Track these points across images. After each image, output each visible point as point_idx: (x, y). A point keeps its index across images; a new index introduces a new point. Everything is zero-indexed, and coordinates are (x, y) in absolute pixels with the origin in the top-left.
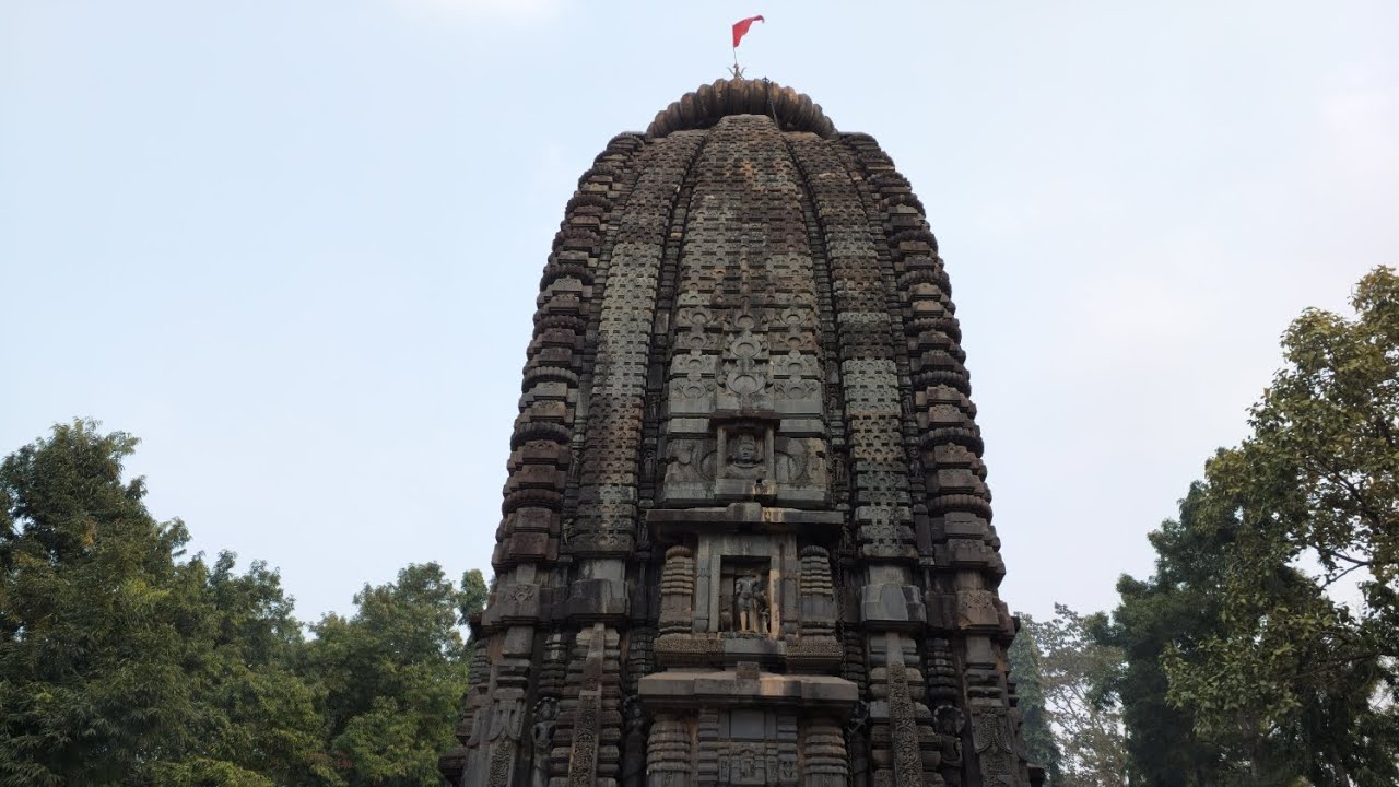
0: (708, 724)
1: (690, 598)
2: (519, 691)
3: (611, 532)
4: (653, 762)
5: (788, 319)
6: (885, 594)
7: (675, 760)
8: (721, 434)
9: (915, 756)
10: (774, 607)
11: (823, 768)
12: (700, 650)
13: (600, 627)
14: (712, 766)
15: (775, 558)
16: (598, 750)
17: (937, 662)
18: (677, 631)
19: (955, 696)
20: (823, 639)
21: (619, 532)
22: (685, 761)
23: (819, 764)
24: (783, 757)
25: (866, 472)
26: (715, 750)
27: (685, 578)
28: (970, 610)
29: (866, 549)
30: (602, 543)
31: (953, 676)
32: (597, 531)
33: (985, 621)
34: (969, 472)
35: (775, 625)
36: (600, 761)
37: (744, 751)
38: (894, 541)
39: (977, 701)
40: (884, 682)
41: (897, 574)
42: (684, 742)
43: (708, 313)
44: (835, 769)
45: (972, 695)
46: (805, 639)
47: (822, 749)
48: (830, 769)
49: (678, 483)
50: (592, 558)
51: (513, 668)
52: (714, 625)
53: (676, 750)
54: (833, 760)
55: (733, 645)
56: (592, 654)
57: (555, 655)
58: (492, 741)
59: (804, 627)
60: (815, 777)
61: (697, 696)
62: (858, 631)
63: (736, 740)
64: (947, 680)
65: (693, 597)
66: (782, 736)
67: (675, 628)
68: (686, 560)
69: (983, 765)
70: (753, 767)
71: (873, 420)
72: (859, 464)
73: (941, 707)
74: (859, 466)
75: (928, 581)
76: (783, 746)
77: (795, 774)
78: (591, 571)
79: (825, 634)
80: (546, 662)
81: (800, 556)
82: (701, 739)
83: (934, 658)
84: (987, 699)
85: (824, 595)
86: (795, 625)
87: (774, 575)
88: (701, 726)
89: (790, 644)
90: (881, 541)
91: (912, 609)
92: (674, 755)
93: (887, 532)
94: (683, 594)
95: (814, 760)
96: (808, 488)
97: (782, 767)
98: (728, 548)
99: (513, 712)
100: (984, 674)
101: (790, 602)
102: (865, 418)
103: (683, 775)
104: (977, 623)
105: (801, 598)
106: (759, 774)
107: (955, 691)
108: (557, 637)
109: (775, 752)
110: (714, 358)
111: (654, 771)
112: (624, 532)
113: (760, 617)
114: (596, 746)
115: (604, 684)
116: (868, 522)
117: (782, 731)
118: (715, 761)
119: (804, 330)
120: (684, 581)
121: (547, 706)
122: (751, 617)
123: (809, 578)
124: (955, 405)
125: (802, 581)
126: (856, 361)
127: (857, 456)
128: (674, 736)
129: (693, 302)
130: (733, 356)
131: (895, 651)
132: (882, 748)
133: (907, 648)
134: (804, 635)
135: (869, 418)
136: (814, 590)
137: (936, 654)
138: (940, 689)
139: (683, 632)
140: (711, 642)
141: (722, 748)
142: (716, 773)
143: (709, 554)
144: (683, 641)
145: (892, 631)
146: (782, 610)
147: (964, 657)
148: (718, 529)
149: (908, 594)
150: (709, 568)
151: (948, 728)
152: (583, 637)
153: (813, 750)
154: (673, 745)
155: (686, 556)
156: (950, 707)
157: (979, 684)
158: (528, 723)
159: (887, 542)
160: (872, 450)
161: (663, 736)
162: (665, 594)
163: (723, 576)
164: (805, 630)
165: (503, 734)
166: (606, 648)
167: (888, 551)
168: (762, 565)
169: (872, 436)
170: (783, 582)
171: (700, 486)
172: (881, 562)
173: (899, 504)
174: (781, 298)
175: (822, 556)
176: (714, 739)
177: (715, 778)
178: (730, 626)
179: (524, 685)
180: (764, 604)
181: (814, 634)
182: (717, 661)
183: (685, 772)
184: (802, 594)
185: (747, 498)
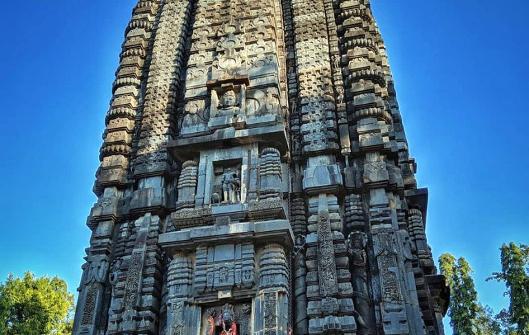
0: (201, 255)
1: (194, 188)
2: (103, 256)
3: (155, 161)
4: (170, 281)
5: (257, 23)
6: (318, 172)
7: (182, 278)
8: (214, 93)
9: (331, 260)
10: (243, 186)
11: (269, 272)
12: (198, 215)
13: (148, 215)
14: (204, 278)
15: (245, 159)
16: (142, 280)
17: (352, 208)
18: (185, 207)
19: (363, 226)
20: (272, 199)
21: (159, 161)
22: (188, 278)
23: (267, 270)
24: (244, 268)
25: (307, 104)
26: (206, 269)
27: (192, 178)
28: (371, 174)
29: (306, 148)
30: (150, 168)
31: (362, 215)
32: (146, 162)
33: (381, 179)
34: (373, 95)
35: (244, 195)
36: (143, 286)
37: (222, 268)
38: (323, 140)
39: (375, 227)
40: (316, 222)
41: (325, 160)
42: (188, 268)
43: (210, 29)
44: (276, 272)
45: (373, 223)
46: (261, 201)
47: (270, 261)
48: (273, 271)
49: (188, 126)
50: (144, 178)
51: (99, 244)
52: (207, 200)
53: (183, 272)
54: (276, 267)
55: (218, 210)
56: (142, 230)
57: (124, 234)
58: (87, 284)
59: (261, 194)
60: (264, 277)
61: (192, 240)
62: (300, 197)
63: (217, 262)
64: (357, 217)
65: (196, 187)
66: (244, 256)
67: (184, 206)
68: (193, 168)
69: (379, 264)
70: (227, 277)
71: (312, 73)
72: (303, 100)
73: (352, 233)
74: (303, 101)
75: (347, 162)
76: (244, 262)
77: (252, 277)
78: (144, 184)
79: (273, 197)
80: (120, 239)
81: (260, 155)
82: (198, 264)
83: (350, 206)
84: (382, 225)
85: (274, 174)
86: (255, 194)
87: (244, 167)
88: (197, 257)
89: (252, 205)
90: (315, 142)
91: (333, 177)
92: (181, 275)
93: (319, 136)
94: (190, 187)
95: (265, 268)
96: (266, 116)
97: (244, 274)
98: (217, 156)
99: (99, 267)
100: (380, 210)
101: (253, 182)
102: (307, 73)
103: (186, 285)
104: (375, 181)
105: (259, 178)
106: (231, 279)
107: (363, 223)
108: (126, 225)
109: (240, 266)
110: (211, 53)
111: (170, 286)
112: (163, 160)
113: (236, 194)
114: (140, 278)
115: (148, 245)
116: (308, 132)
117: (244, 254)
118: (205, 275)
119: (267, 27)
120: (190, 179)
121: (118, 261)
122: (230, 194)
123: (264, 166)
124: (364, 57)
125: (261, 169)
126: (303, 42)
127: (301, 96)
128: (181, 265)
129: (202, 24)
130: (223, 49)
131: (324, 205)
132: (312, 259)
133: (331, 202)
134: (261, 199)
135: (310, 73)
136: (267, 172)
137: (351, 203)
138: (353, 223)
139: (188, 207)
140: (204, 210)
141: (209, 268)
142: (206, 282)
143: (207, 161)
144: (188, 212)
145: (322, 193)
146: (248, 188)
147: (368, 203)
148: (210, 146)
149: (331, 170)
150: (205, 170)
151: (357, 244)
152: (138, 222)
153: (265, 262)
154: (181, 270)
155: (193, 166)
156: (358, 232)
157: (378, 216)
158: (108, 272)
159: (319, 142)
160: (311, 91)
161: (176, 266)
162: (180, 188)
164: (261, 196)
165: (93, 280)
166: (151, 226)
167: (320, 147)
168: (237, 163)
169: (311, 83)
170: (249, 171)
171: (201, 125)
172: (315, 154)
173: (327, 119)
174: (254, 13)
175: (273, 153)
176: (205, 263)
177: (204, 285)
178: (217, 200)
179: (107, 253)
180: (238, 185)
181: (266, 198)
182: (209, 221)
183: (188, 284)
184: (261, 176)
185: (228, 126)
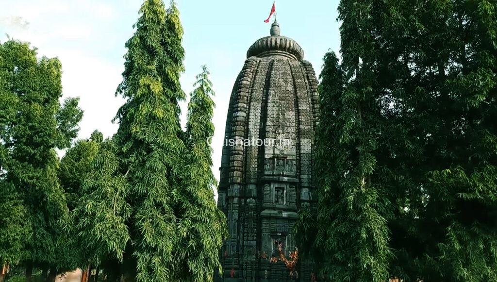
0: (273, 221)
1: (269, 196)
3: (253, 178)
4: (263, 227)
5: (290, 130)
6: (305, 194)
7: (267, 227)
12: (271, 206)
13: (251, 199)
15: (285, 188)
18: (267, 202)
20: (293, 205)
22: (269, 227)
24: (286, 227)
25: (303, 167)
26: (274, 225)
27: (268, 190)
29: (302, 185)
30: (251, 181)
32: (250, 178)
35: (285, 202)
36: (253, 226)
38: (307, 183)
41: (307, 189)
42: (269, 224)
43: (273, 127)
49: (266, 170)
50: (249, 184)
51: (236, 206)
53: (267, 225)
55: (278, 206)
56: (250, 205)
58: (233, 220)
62: (299, 201)
63: (278, 224)
66: (285, 223)
72: (302, 165)
75: (313, 191)
76: (286, 225)
77: (287, 230)
80: (241, 205)
81: (290, 187)
82: (272, 223)
86: (289, 202)
87: (285, 191)
89: (287, 206)
90: (305, 183)
91: (310, 197)
93: (306, 181)
97: (285, 229)
98: (277, 185)
101: (288, 197)
106: (281, 230)
108: (243, 200)
109: (284, 226)
113: (282, 200)
114: (253, 223)
116: (303, 179)
118: (274, 227)
120: (268, 192)
122: (280, 200)
125: (290, 193)
127: (301, 163)
128: (267, 223)
134: (290, 204)
135: (305, 153)
136: (292, 195)
140: (273, 205)
142: (274, 229)
143: (273, 186)
144: (268, 204)
145: (306, 201)
146: (286, 199)
148: (275, 181)
149: (309, 194)
150: (273, 189)
152: (248, 200)
153: (291, 226)
155: (269, 186)
158: (239, 217)
160: (305, 162)
161: (265, 222)
162: (265, 195)
163: (276, 190)
165: (235, 219)
166: (253, 203)
167: (306, 185)
168: (283, 189)
169: (305, 158)
170: (287, 192)
172: (305, 187)
173: (309, 174)
174: (288, 124)
175: (294, 188)
176: (274, 223)
178: (277, 201)
180: (283, 197)
182: (274, 209)
183: (269, 229)
184: (290, 196)
185: (280, 175)
